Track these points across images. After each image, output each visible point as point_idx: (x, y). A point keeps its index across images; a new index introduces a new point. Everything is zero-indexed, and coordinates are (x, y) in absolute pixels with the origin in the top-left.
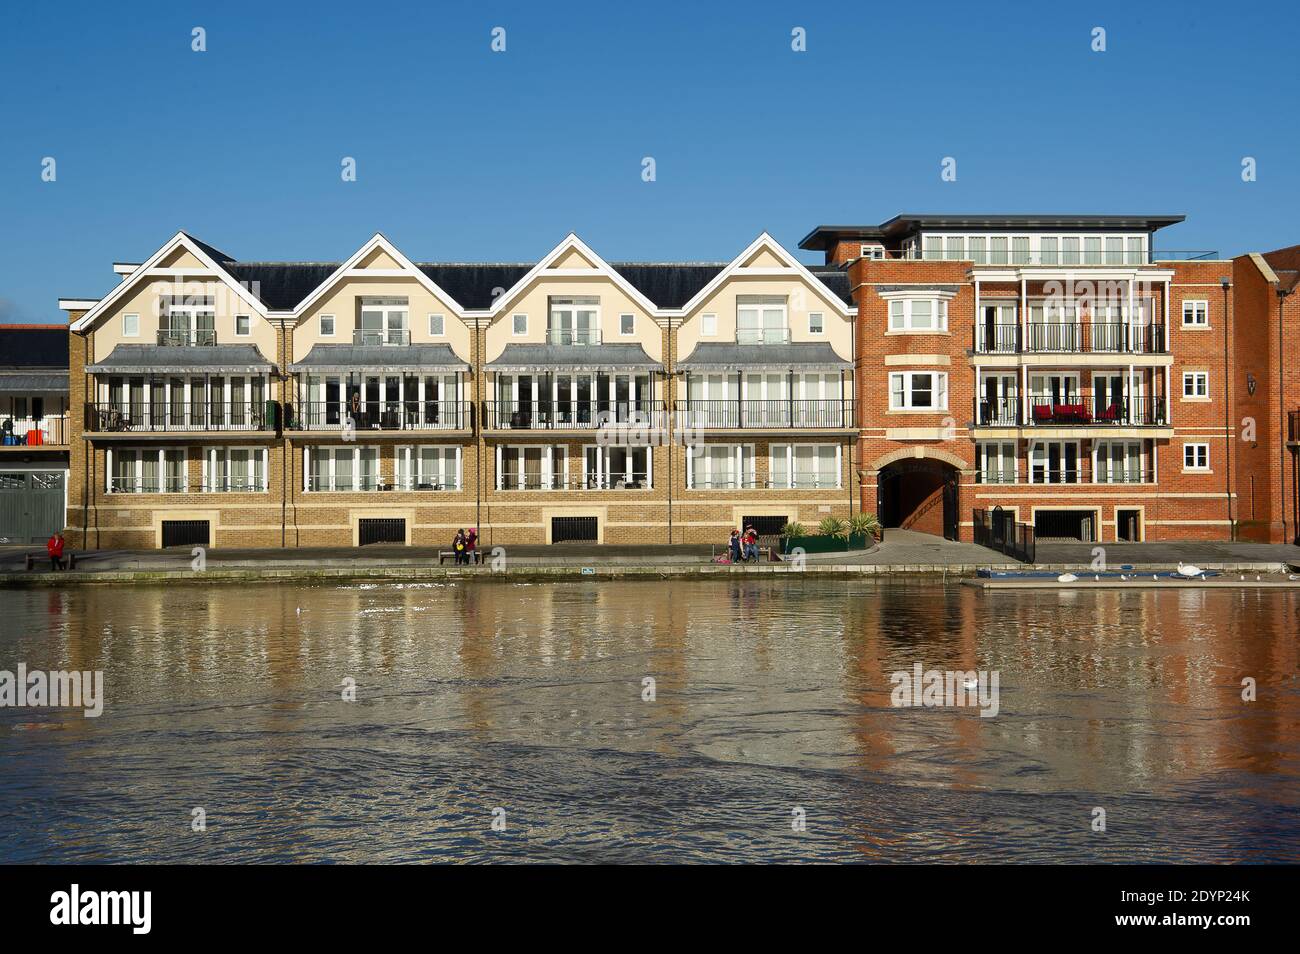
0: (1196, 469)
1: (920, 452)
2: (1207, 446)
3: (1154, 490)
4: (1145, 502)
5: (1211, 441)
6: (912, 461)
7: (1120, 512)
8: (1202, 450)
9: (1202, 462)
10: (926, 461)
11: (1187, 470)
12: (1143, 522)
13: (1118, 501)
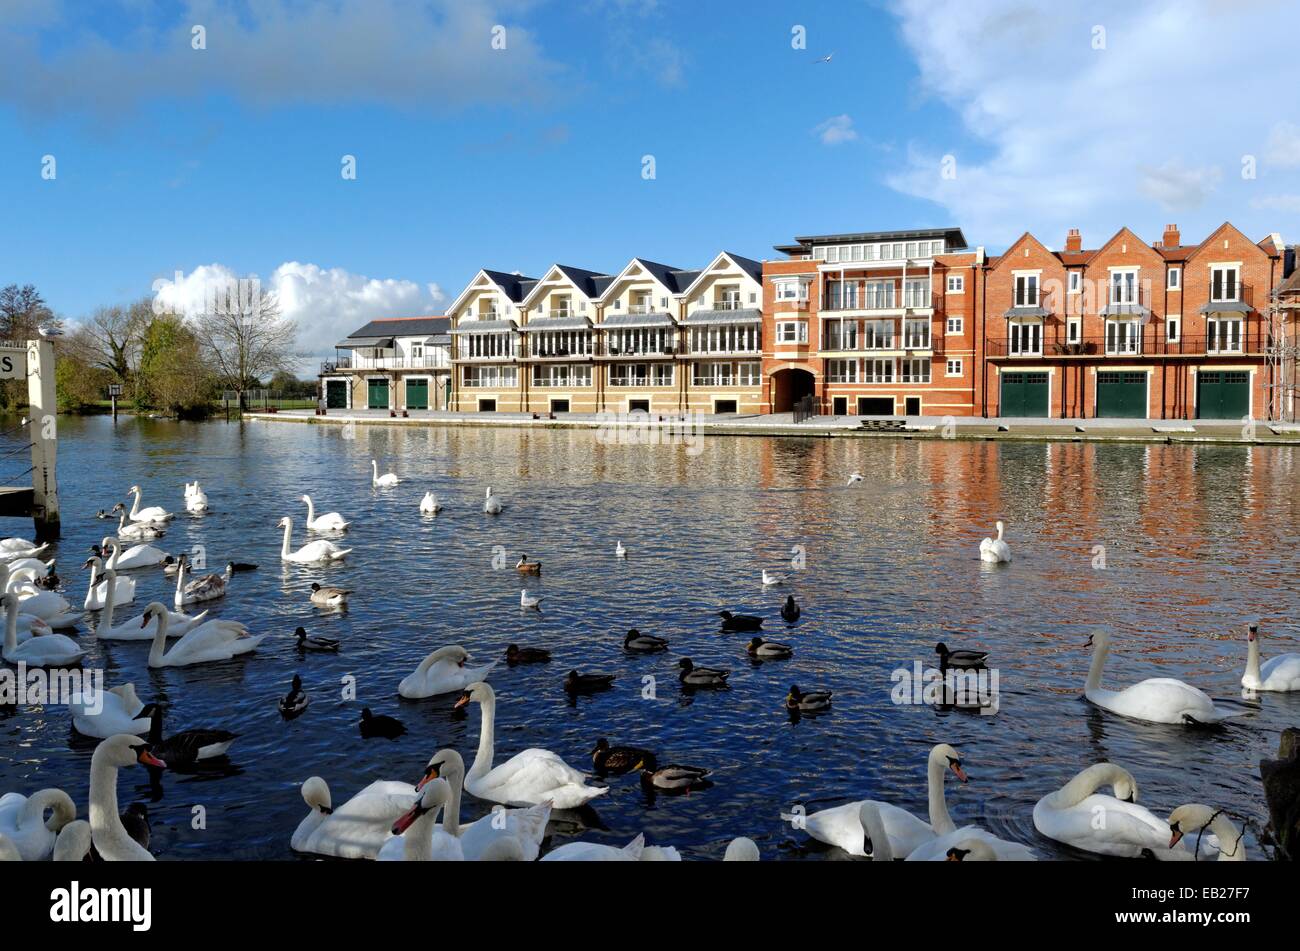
0: (954, 374)
1: (792, 366)
2: (961, 361)
3: (929, 386)
4: (923, 393)
5: (964, 358)
6: (788, 370)
7: (907, 399)
8: (958, 364)
9: (958, 370)
10: (796, 370)
11: (949, 375)
12: (921, 405)
13: (906, 393)
